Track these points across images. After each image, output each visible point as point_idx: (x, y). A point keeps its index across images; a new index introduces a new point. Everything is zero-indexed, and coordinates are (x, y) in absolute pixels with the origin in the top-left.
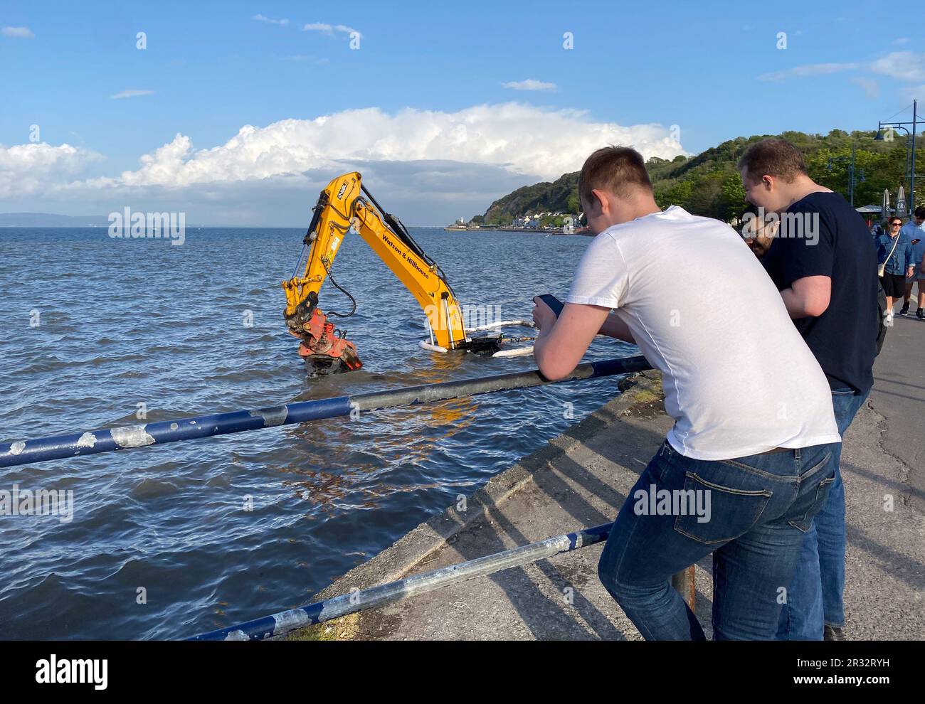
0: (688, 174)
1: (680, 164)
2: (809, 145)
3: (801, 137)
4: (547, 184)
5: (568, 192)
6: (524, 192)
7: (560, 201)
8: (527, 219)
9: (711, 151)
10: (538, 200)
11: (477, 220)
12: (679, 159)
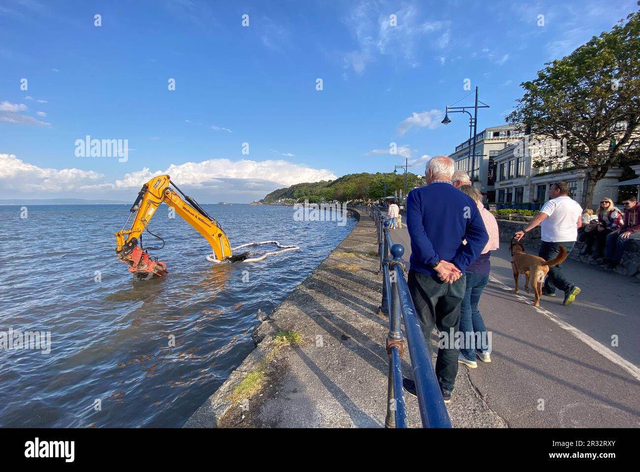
0: (333, 186)
1: (330, 183)
2: (370, 177)
3: (367, 174)
4: (287, 189)
5: (294, 192)
6: (278, 191)
7: (291, 194)
8: (280, 201)
9: (340, 178)
10: (283, 194)
11: (261, 201)
12: (330, 181)
